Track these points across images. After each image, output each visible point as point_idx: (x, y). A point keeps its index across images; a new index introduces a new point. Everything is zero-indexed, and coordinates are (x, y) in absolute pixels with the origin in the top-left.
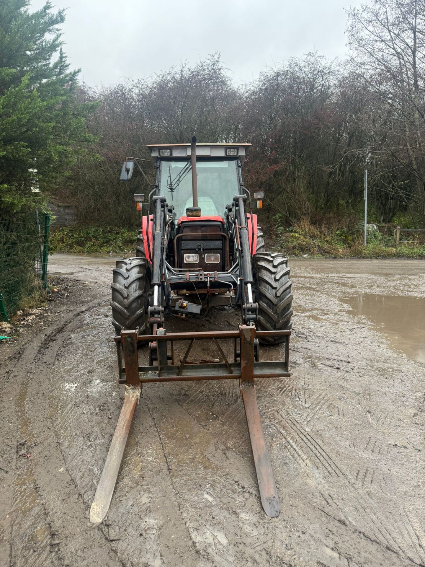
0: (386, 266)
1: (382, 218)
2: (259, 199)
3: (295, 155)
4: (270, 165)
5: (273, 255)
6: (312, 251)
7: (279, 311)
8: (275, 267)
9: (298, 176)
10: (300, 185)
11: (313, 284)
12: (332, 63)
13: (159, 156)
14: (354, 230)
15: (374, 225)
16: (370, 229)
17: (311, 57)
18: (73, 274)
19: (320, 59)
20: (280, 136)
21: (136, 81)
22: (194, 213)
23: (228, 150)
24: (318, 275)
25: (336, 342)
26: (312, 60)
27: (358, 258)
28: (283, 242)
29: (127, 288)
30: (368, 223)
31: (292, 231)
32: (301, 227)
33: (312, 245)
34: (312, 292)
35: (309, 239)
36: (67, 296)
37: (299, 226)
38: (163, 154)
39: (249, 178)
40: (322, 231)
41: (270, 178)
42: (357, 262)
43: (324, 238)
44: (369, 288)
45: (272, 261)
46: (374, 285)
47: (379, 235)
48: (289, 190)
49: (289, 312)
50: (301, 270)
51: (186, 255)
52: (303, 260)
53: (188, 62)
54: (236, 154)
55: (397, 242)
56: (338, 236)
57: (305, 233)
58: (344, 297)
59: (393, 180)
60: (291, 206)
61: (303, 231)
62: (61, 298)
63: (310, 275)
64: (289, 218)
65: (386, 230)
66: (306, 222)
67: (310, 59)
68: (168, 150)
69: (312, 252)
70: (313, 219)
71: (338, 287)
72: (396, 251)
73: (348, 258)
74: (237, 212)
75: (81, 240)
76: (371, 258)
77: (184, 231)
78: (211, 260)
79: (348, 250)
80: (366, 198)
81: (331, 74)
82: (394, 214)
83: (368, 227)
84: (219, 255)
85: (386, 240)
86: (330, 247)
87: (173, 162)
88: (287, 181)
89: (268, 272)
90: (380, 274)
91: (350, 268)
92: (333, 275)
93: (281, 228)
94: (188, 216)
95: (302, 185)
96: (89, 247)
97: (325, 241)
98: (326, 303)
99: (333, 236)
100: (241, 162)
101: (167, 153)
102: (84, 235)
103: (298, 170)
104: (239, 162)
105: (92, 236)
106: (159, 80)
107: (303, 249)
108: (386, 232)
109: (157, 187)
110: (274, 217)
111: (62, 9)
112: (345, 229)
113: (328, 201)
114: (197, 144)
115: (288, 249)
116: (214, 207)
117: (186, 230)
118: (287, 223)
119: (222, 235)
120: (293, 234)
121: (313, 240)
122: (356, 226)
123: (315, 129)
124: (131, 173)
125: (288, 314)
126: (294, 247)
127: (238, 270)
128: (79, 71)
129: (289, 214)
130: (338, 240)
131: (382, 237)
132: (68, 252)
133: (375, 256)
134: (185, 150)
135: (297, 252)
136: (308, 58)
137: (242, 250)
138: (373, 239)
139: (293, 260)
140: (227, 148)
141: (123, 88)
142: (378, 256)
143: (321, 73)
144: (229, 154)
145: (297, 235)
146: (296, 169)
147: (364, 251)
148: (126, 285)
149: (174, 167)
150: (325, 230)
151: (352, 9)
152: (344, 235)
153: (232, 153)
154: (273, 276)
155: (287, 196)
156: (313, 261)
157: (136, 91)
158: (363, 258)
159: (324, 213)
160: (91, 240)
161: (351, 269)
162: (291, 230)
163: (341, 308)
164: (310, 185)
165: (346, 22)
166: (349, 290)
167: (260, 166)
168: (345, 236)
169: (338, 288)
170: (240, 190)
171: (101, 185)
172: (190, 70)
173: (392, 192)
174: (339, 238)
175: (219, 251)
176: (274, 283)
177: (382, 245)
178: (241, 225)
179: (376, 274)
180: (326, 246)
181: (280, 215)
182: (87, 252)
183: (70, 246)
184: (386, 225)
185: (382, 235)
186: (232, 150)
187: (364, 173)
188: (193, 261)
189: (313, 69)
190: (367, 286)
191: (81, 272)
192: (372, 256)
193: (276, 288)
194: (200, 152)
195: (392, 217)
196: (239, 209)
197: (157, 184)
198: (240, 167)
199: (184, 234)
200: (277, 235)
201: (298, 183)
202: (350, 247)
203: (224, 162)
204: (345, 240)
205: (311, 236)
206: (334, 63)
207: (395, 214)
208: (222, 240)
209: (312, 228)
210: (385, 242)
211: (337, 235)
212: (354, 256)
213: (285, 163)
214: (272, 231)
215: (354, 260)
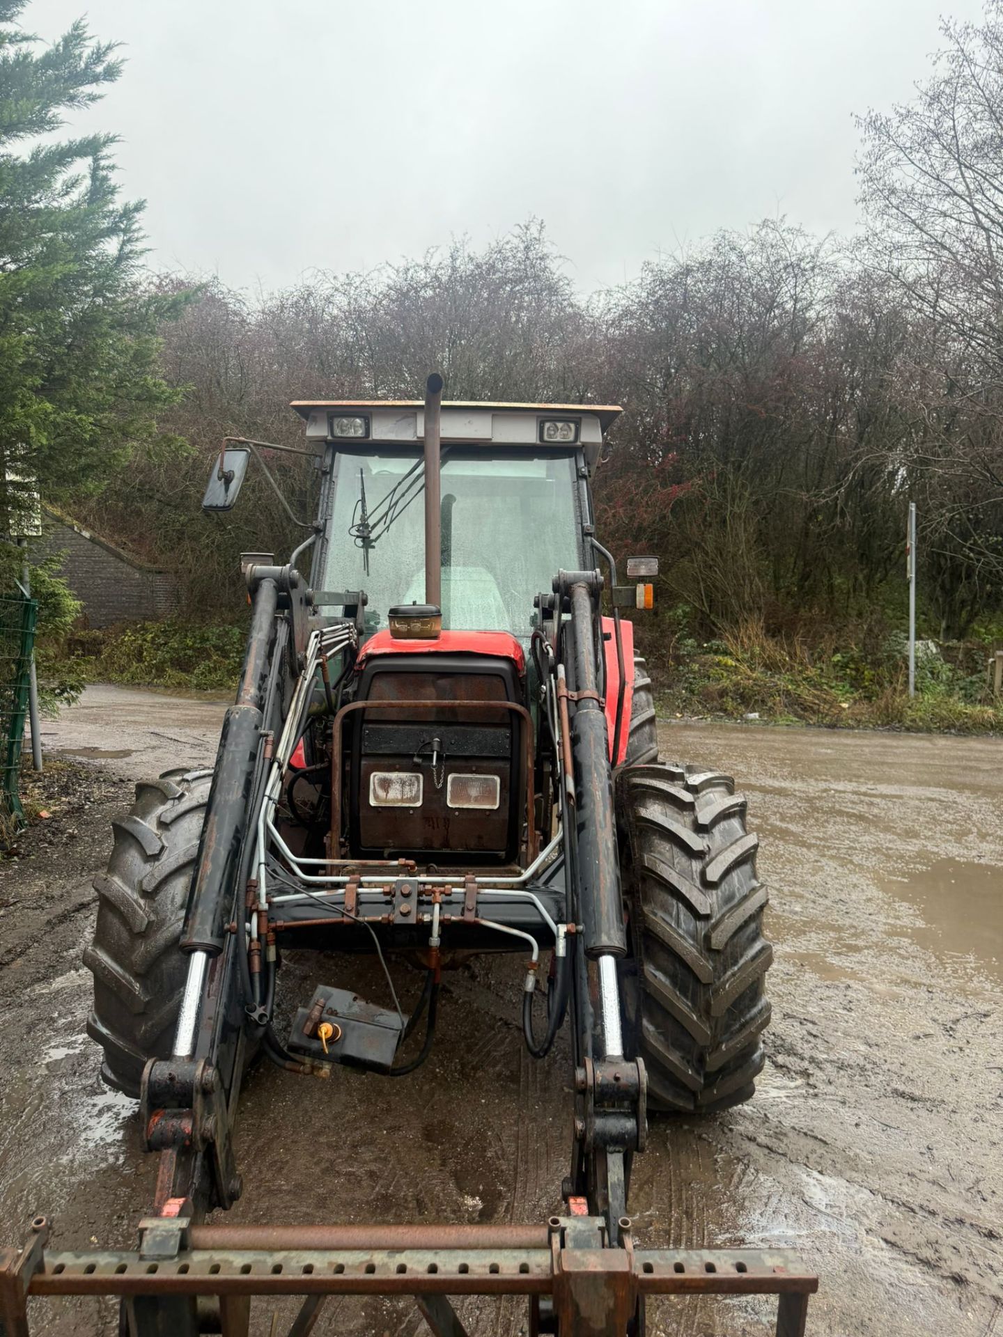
0: (976, 760)
1: (944, 625)
2: (642, 579)
3: (726, 464)
4: (664, 485)
5: (695, 780)
6: (770, 704)
7: (720, 1007)
8: (700, 829)
9: (733, 515)
10: (737, 535)
11: (792, 819)
12: (821, 245)
13: (330, 438)
14: (879, 655)
15: (931, 645)
16: (920, 654)
17: (769, 231)
18: (126, 753)
19: (791, 236)
20: (689, 418)
21: (342, 279)
22: (417, 626)
23: (547, 425)
24: (798, 785)
25: (913, 1099)
26: (771, 237)
27: (894, 729)
28: (694, 678)
29: (149, 895)
30: (918, 637)
31: (718, 649)
32: (742, 642)
33: (770, 688)
34: (791, 847)
35: (762, 673)
36: (72, 837)
37: (736, 638)
38: (342, 431)
39: (610, 514)
40: (795, 654)
41: (664, 517)
42: (895, 743)
43: (800, 672)
44: (958, 841)
45: (690, 807)
46: (970, 832)
47: (945, 670)
48: (709, 547)
49: (755, 1010)
50: (749, 766)
51: (375, 777)
52: (746, 731)
53: (471, 238)
54: (571, 437)
55: (996, 690)
56: (838, 668)
57: (753, 656)
58: (890, 873)
59: (975, 530)
60: (714, 586)
61: (745, 651)
62: (51, 843)
63: (776, 784)
64: (709, 616)
65: (960, 657)
66: (754, 628)
67: (767, 234)
68: (358, 421)
69: (771, 708)
70: (771, 621)
71: (866, 831)
72: (995, 715)
73: (865, 728)
74: (568, 631)
75: (186, 654)
76: (929, 731)
77: (374, 691)
78: (468, 799)
79: (864, 707)
80: (913, 575)
81: (817, 271)
82: (972, 616)
83: (916, 648)
84: (497, 779)
85: (962, 684)
86: (815, 696)
87: (377, 457)
88: (705, 526)
89: (676, 850)
90: (974, 788)
91: (883, 763)
92: (840, 786)
93: (690, 641)
94: (396, 634)
95: (743, 537)
96: (202, 674)
97: (805, 679)
98: (843, 897)
99: (824, 667)
100: (588, 464)
101: (354, 429)
102: (194, 643)
103: (733, 500)
104: (582, 464)
105: (213, 646)
106: (398, 280)
107: (746, 699)
108: (961, 662)
109: (320, 531)
110: (671, 613)
111: (104, 43)
112: (856, 651)
113: (805, 577)
114: (443, 403)
115: (706, 697)
116: (499, 599)
117: (381, 685)
118: (705, 629)
119: (512, 712)
120: (721, 658)
121: (772, 676)
122: (886, 645)
123: (778, 400)
124: (235, 485)
125: (752, 1019)
126: (723, 693)
127: (563, 869)
128: (139, 208)
129: (710, 607)
130: (836, 678)
131: (950, 674)
132: (150, 687)
133: (939, 728)
134: (411, 420)
135: (730, 705)
136: (763, 233)
137: (580, 795)
138: (929, 681)
139: (721, 728)
140: (544, 417)
141: (310, 294)
142: (948, 727)
143: (795, 269)
144: (550, 436)
145: (731, 662)
146: (729, 498)
147: (909, 712)
148: (144, 887)
149: (378, 473)
150: (802, 652)
151: (873, 114)
152: (852, 666)
153: (561, 434)
154: (696, 866)
155: (705, 562)
156: (773, 732)
157: (342, 301)
158: (908, 729)
159: (796, 608)
160: (209, 657)
161: (886, 768)
162: (714, 647)
163: (891, 921)
164: (761, 538)
165: (860, 144)
166: (898, 845)
167: (637, 487)
168: (857, 670)
169: (867, 838)
170: (584, 548)
171: (242, 524)
172: (471, 259)
173: (978, 561)
174: (841, 674)
175: (500, 764)
176: (702, 897)
177: (956, 698)
178: (578, 689)
179: (961, 787)
180: (806, 693)
181: (688, 610)
182: (197, 685)
183: (157, 670)
184: (962, 645)
185: (950, 670)
186: (560, 425)
187: (906, 513)
188: (402, 800)
189: (772, 259)
190: (950, 833)
191: (154, 748)
192: (932, 726)
193: (707, 917)
194: (453, 428)
195: (969, 622)
196: (573, 623)
197: (319, 522)
198: (584, 477)
199: (369, 702)
200: (679, 660)
201: (732, 528)
202: (869, 698)
203: (536, 461)
204: (855, 679)
205: (765, 665)
206: (826, 246)
207: (976, 615)
208: (510, 726)
209: (770, 644)
210: (961, 689)
211: (835, 665)
212: (883, 725)
213: (700, 482)
214: (666, 647)
215: (884, 737)
